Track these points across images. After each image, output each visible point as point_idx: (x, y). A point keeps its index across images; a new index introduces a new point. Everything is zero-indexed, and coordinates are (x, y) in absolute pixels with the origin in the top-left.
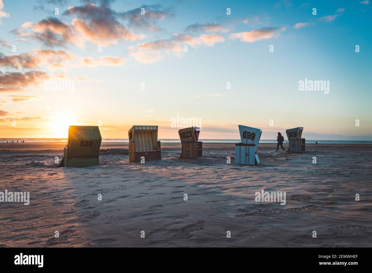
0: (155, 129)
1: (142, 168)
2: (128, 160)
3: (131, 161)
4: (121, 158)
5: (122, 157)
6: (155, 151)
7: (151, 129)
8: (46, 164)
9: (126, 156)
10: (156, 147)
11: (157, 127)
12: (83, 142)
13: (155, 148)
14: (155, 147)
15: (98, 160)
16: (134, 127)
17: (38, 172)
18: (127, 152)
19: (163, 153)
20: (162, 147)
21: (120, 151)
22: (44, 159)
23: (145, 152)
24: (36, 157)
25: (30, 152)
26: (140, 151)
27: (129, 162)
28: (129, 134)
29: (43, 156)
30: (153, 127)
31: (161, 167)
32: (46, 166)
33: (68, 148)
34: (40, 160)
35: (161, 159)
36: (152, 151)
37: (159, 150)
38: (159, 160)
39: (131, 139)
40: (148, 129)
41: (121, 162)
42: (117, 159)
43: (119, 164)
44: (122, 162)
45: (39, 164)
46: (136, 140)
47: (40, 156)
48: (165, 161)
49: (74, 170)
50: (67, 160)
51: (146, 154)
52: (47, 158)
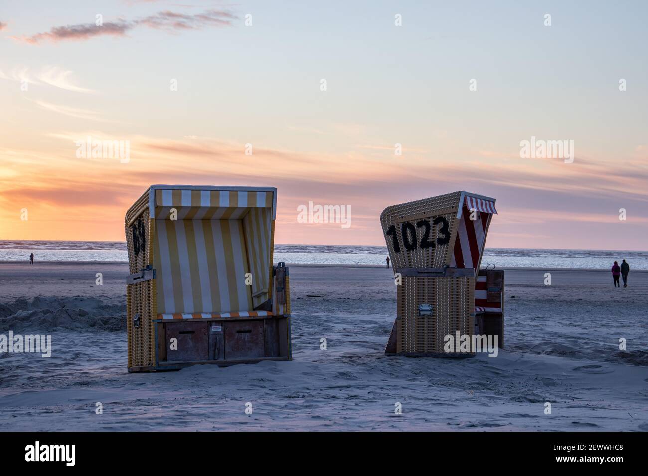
0: (261, 203)
2: (123, 359)
3: (137, 369)
4: (89, 350)
5: (95, 343)
6: (262, 314)
7: (243, 202)
9: (112, 336)
10: (265, 294)
11: (271, 194)
13: (263, 300)
14: (258, 297)
16: (156, 191)
18: (117, 315)
19: (304, 320)
20: (295, 288)
21: (82, 314)
23: (210, 322)
26: (185, 317)
27: (126, 371)
28: (126, 225)
30: (252, 192)
35: (289, 358)
36: (244, 314)
37: (281, 312)
38: (281, 365)
39: (137, 253)
40: (224, 202)
41: (86, 367)
42: (64, 356)
43: (75, 384)
44: (93, 369)
46: (165, 261)
48: (313, 370)
51: (216, 333)
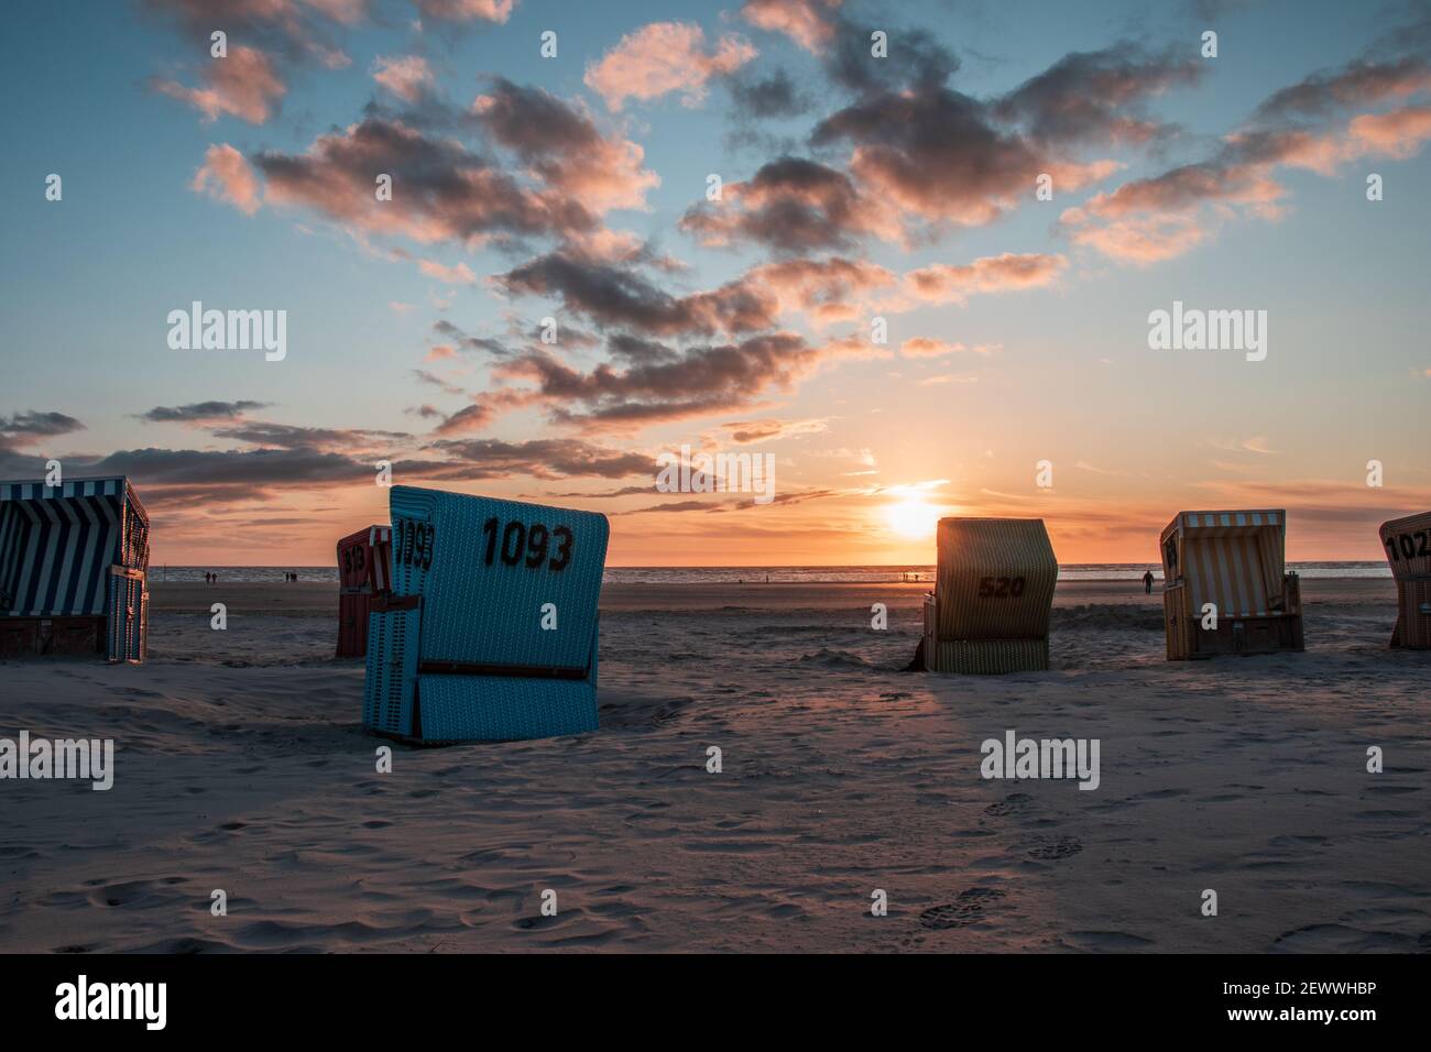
0: (1273, 521)
1: (1225, 684)
2: (1163, 651)
3: (1174, 657)
4: (1134, 644)
5: (1139, 639)
6: (1277, 613)
7: (1257, 522)
8: (867, 659)
9: (1151, 634)
10: (1279, 597)
11: (1281, 514)
12: (991, 579)
13: (1277, 602)
14: (1273, 599)
15: (1047, 652)
16: (1184, 516)
17: (846, 687)
18: (1154, 617)
19: (1311, 621)
20: (1305, 597)
21: (1127, 616)
22: (855, 642)
23: (1233, 621)
24: (830, 634)
25: (810, 614)
26: (1227, 616)
27: (1165, 659)
28: (1161, 545)
29: (853, 631)
30: (1264, 513)
31: (1304, 682)
32: (866, 665)
33: (939, 603)
34: (846, 645)
35: (1302, 650)
36: (1262, 614)
37: (1294, 612)
38: (1295, 655)
39: (1170, 566)
40: (1241, 522)
41: (1135, 657)
42: (1116, 648)
43: (1127, 668)
44: (1139, 658)
45: (845, 658)
46: (1193, 570)
47: (843, 629)
48: (1324, 659)
49: (963, 684)
50: (937, 646)
51: (1237, 629)
52: (864, 639)
